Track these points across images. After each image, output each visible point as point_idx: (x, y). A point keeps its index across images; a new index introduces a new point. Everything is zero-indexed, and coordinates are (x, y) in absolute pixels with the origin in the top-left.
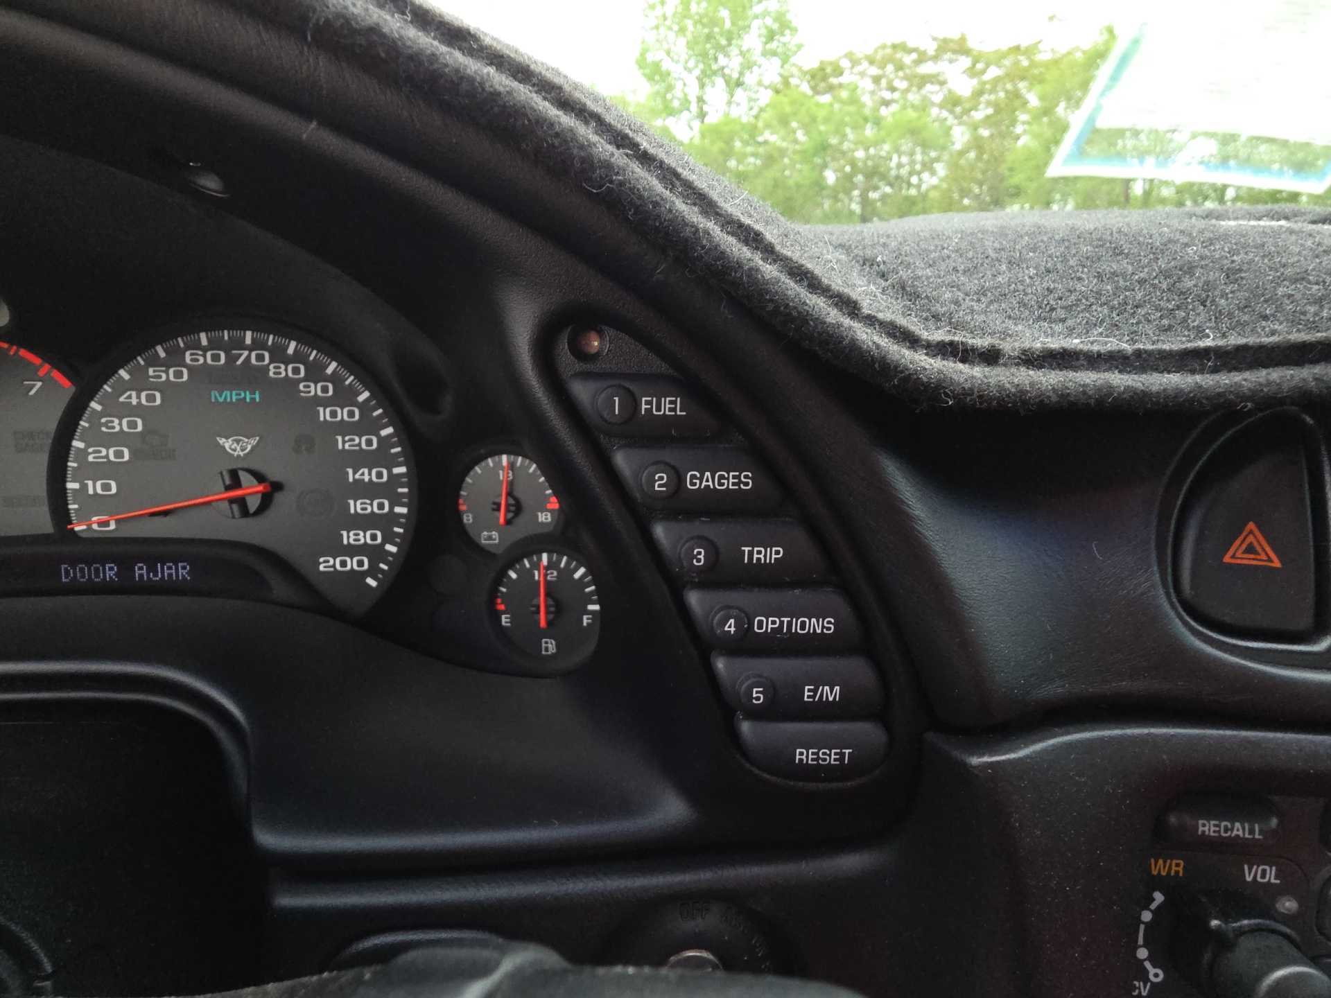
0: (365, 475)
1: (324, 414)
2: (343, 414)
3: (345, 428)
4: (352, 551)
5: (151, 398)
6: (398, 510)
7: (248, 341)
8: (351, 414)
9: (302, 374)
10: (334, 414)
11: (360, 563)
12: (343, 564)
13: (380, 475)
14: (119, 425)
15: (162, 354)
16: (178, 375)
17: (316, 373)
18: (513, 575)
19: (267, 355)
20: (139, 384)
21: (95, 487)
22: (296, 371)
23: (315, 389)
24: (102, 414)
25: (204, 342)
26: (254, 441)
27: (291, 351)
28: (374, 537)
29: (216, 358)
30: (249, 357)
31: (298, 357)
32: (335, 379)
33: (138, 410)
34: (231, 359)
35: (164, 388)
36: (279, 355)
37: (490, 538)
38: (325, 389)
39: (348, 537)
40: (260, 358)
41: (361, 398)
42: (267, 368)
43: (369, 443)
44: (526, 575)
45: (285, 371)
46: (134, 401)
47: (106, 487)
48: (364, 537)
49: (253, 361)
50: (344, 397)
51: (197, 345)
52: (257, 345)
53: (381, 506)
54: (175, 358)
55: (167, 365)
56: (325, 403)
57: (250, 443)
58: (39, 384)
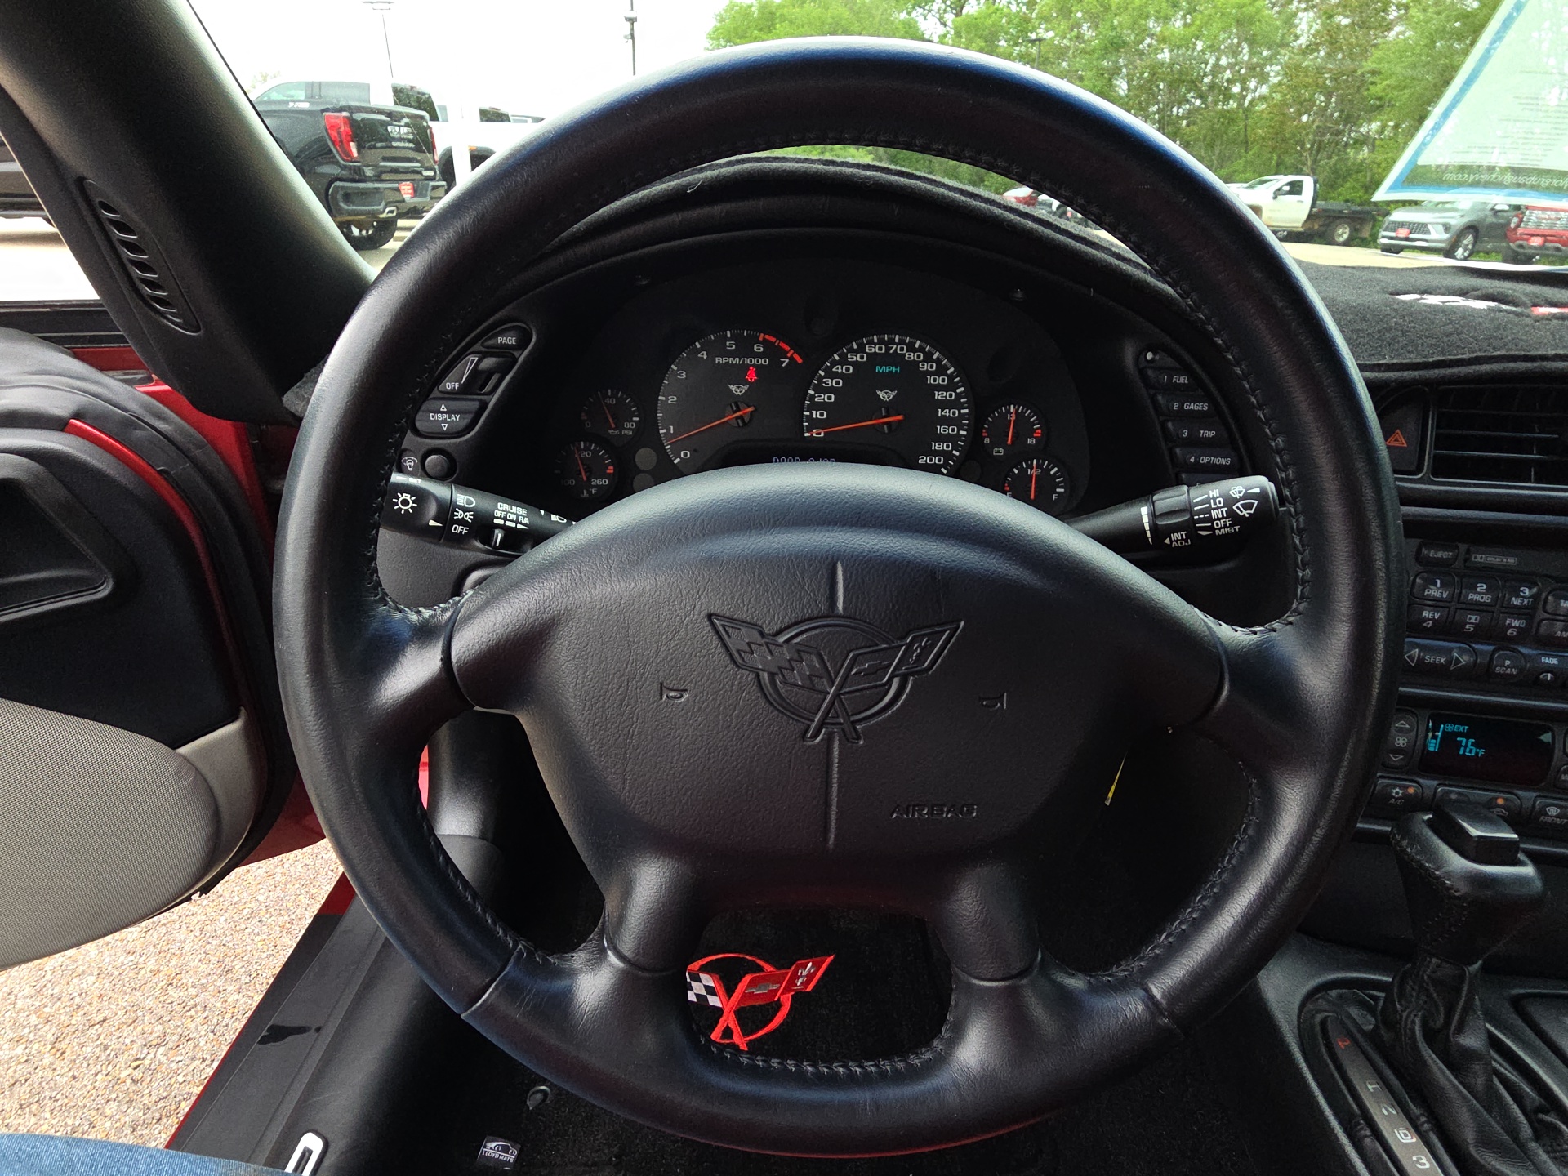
0: (947, 413)
1: (930, 380)
2: (939, 380)
3: (940, 388)
4: (936, 453)
5: (848, 369)
6: (961, 432)
7: (897, 340)
8: (943, 380)
9: (922, 358)
10: (935, 380)
11: (939, 460)
12: (931, 460)
13: (954, 413)
14: (831, 383)
15: (855, 347)
16: (862, 357)
17: (928, 358)
18: (1016, 471)
19: (905, 348)
20: (843, 361)
21: (816, 414)
22: (919, 357)
23: (927, 367)
24: (825, 377)
25: (876, 341)
26: (894, 393)
27: (917, 346)
28: (948, 446)
29: (880, 349)
30: (896, 349)
31: (921, 349)
32: (938, 361)
33: (841, 376)
34: (888, 349)
35: (855, 364)
36: (911, 348)
37: (999, 452)
38: (932, 367)
39: (935, 446)
40: (902, 349)
41: (949, 372)
42: (904, 355)
43: (951, 396)
44: (1023, 471)
45: (913, 357)
46: (840, 371)
47: (822, 415)
48: (943, 446)
49: (898, 351)
50: (941, 371)
51: (871, 342)
52: (902, 342)
53: (953, 430)
54: (861, 349)
55: (857, 352)
56: (931, 374)
57: (893, 394)
58: (787, 361)
